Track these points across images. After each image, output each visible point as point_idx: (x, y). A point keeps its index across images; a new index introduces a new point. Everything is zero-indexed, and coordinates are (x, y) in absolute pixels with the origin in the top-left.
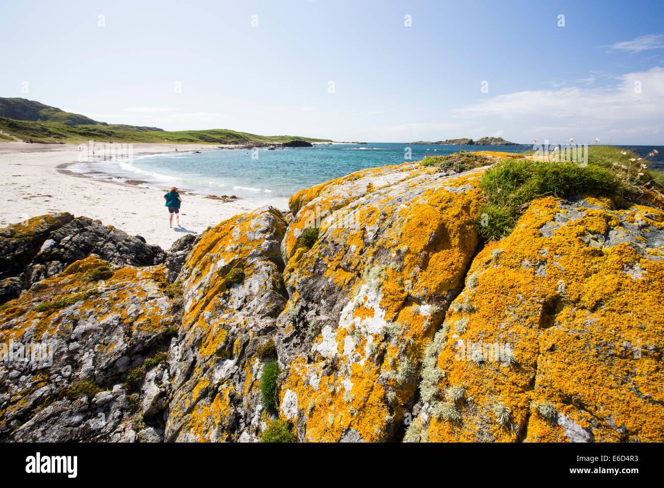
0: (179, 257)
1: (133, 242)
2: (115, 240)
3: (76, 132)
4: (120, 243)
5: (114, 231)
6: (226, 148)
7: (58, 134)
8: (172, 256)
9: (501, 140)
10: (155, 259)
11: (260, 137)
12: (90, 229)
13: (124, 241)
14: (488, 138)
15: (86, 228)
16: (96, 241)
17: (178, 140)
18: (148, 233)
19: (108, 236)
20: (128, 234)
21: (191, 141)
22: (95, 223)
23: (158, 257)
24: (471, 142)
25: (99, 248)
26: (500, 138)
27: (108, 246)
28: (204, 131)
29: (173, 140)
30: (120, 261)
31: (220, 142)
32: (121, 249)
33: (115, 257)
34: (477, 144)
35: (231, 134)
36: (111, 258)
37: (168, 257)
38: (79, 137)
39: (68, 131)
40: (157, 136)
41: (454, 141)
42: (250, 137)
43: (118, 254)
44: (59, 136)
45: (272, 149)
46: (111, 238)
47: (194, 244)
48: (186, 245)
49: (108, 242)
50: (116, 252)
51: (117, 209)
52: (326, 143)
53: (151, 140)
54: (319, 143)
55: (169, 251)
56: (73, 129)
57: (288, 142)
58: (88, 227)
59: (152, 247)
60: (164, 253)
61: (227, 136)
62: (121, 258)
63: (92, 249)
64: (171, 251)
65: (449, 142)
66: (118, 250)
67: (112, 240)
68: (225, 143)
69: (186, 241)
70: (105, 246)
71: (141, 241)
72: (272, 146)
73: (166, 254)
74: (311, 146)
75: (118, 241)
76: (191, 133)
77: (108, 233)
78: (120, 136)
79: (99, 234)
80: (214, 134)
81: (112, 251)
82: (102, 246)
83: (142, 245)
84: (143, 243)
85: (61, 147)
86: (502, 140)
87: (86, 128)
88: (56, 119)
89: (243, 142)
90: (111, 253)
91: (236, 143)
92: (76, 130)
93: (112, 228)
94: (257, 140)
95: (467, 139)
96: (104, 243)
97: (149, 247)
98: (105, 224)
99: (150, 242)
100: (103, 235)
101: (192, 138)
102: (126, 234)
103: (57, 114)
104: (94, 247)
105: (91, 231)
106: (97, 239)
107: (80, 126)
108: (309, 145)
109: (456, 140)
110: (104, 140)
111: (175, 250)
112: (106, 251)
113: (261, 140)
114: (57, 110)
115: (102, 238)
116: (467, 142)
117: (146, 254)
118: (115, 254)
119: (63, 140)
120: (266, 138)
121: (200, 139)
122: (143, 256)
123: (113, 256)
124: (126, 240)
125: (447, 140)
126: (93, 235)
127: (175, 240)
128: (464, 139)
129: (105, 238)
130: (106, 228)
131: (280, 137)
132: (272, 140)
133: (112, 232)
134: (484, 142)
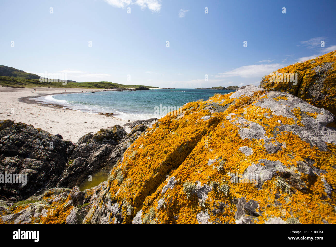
0: (83, 148)
1: (54, 139)
2: (41, 138)
3: (31, 82)
4: (45, 140)
5: (41, 131)
6: (107, 91)
7: (21, 83)
8: (78, 147)
10: (67, 149)
11: (124, 86)
12: (24, 131)
13: (47, 138)
15: (21, 130)
16: (27, 138)
17: (83, 86)
18: (65, 133)
19: (37, 135)
20: (51, 134)
21: (90, 87)
22: (28, 127)
23: (69, 148)
24: (224, 88)
25: (29, 143)
27: (36, 141)
28: (97, 83)
29: (81, 87)
30: (43, 151)
31: (104, 87)
32: (45, 143)
33: (40, 149)
34: (227, 89)
35: (110, 84)
36: (37, 150)
37: (76, 147)
38: (32, 85)
39: (27, 81)
40: (73, 85)
41: (216, 88)
42: (119, 86)
43: (42, 147)
44: (22, 84)
45: (130, 91)
46: (38, 136)
47: (92, 139)
48: (87, 140)
49: (36, 139)
50: (41, 145)
51: (48, 120)
52: (156, 89)
53: (70, 86)
54: (152, 89)
55: (77, 143)
56: (30, 81)
57: (137, 88)
58: (23, 130)
59: (66, 142)
60: (73, 145)
61: (108, 85)
62: (44, 149)
63: (24, 144)
64: (78, 144)
65: (214, 88)
66: (43, 144)
67: (40, 138)
68: (107, 88)
69: (87, 137)
70: (34, 142)
71: (59, 138)
72: (130, 90)
73: (75, 146)
74: (149, 90)
75: (43, 138)
76: (90, 83)
77: (37, 133)
78: (53, 84)
79: (30, 134)
80: (101, 84)
81: (39, 144)
82: (32, 142)
83: (60, 140)
84: (60, 139)
85: (22, 89)
86: (238, 87)
87: (36, 80)
88: (21, 76)
89: (115, 88)
90: (37, 146)
91: (112, 88)
92: (31, 81)
93: (40, 130)
94: (123, 87)
95: (222, 87)
96: (33, 140)
97: (64, 142)
98: (36, 127)
99: (65, 139)
100: (33, 134)
101: (90, 86)
102: (49, 134)
103: (22, 74)
104: (26, 142)
105: (25, 132)
106: (29, 137)
107: (33, 79)
108: (148, 89)
110: (45, 86)
111: (80, 143)
112: (34, 145)
113: (124, 87)
114: (22, 72)
115: (32, 136)
116: (222, 88)
117: (61, 146)
118: (40, 147)
119: (24, 86)
120: (127, 86)
121: (94, 86)
122: (59, 147)
123: (39, 148)
124: (49, 138)
126: (26, 134)
127: (81, 137)
128: (221, 87)
129: (34, 136)
130: (36, 130)
131: (133, 85)
132: (130, 87)
133: (40, 133)
134: (230, 88)
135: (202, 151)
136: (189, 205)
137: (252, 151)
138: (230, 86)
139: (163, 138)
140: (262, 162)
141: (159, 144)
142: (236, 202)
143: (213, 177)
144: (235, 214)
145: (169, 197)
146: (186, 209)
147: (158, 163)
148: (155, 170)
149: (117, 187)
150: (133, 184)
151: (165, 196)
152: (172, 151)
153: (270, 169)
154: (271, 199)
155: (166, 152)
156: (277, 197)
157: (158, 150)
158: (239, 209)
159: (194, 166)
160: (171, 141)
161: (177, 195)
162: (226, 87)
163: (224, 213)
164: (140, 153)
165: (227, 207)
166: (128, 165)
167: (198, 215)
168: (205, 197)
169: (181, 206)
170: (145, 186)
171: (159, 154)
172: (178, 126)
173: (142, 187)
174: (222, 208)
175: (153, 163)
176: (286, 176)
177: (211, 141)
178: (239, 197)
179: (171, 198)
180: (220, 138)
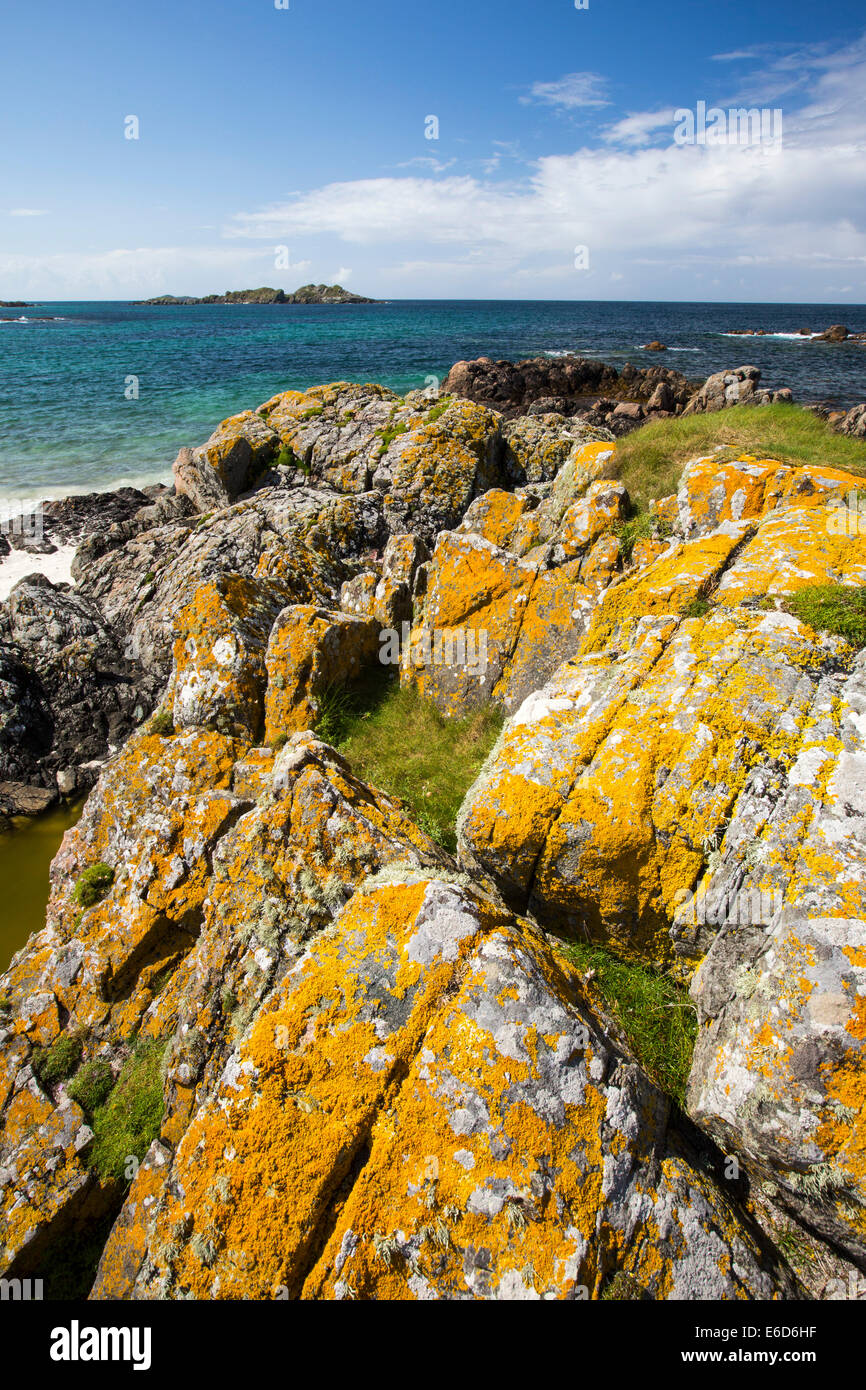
9: (338, 290)
14: (313, 286)
24: (281, 297)
26: (337, 287)
34: (294, 302)
41: (244, 295)
86: (342, 292)
95: (271, 290)
109: (249, 291)
116: (272, 296)
125: (228, 293)
128: (265, 290)
134: (307, 295)
135: (390, 1164)
136: (392, 1272)
137: (473, 1160)
138: (306, 283)
139: (290, 1136)
140: (489, 1183)
141: (287, 1155)
142: (462, 1251)
143: (423, 1219)
144: (463, 1266)
145: (353, 1273)
146: (389, 1278)
147: (304, 1205)
148: (302, 1226)
149: (205, 1275)
150: (257, 1263)
151: (343, 1274)
152: (328, 1170)
153: (501, 1192)
154: (503, 1239)
155: (314, 1176)
156: (510, 1236)
157: (292, 1173)
158: (468, 1262)
159: (382, 1194)
160: (312, 1141)
161: (365, 1263)
162: (289, 291)
163: (448, 1268)
164: (242, 1183)
165: (451, 1260)
166: (217, 1219)
167: (410, 1281)
168: (415, 1254)
169: (377, 1277)
170: (292, 1261)
171: (297, 1182)
172: (310, 1075)
173: (283, 1267)
174: (443, 1264)
175: (291, 1209)
176: (519, 1201)
177: (402, 1134)
178: (465, 1244)
179: (358, 1273)
180: (415, 1120)
